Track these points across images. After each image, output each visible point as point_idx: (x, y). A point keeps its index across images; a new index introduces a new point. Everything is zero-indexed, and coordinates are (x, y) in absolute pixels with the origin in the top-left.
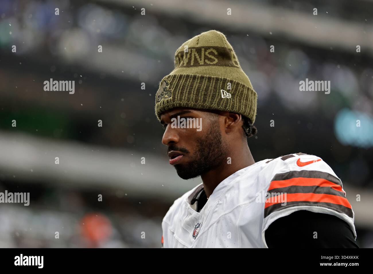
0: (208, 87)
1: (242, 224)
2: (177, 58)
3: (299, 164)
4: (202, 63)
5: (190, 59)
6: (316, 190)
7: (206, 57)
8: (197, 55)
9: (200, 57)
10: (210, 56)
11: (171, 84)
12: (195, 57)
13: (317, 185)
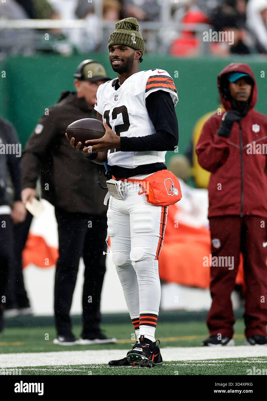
0: (128, 38)
1: (136, 95)
2: (116, 25)
3: (159, 72)
4: (126, 28)
5: (121, 26)
6: (164, 82)
7: (127, 26)
8: (124, 24)
9: (125, 26)
10: (129, 26)
11: (114, 36)
12: (123, 25)
13: (165, 80)
